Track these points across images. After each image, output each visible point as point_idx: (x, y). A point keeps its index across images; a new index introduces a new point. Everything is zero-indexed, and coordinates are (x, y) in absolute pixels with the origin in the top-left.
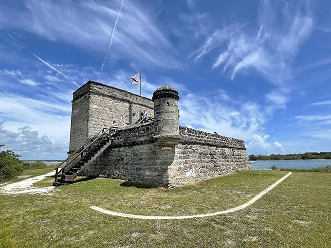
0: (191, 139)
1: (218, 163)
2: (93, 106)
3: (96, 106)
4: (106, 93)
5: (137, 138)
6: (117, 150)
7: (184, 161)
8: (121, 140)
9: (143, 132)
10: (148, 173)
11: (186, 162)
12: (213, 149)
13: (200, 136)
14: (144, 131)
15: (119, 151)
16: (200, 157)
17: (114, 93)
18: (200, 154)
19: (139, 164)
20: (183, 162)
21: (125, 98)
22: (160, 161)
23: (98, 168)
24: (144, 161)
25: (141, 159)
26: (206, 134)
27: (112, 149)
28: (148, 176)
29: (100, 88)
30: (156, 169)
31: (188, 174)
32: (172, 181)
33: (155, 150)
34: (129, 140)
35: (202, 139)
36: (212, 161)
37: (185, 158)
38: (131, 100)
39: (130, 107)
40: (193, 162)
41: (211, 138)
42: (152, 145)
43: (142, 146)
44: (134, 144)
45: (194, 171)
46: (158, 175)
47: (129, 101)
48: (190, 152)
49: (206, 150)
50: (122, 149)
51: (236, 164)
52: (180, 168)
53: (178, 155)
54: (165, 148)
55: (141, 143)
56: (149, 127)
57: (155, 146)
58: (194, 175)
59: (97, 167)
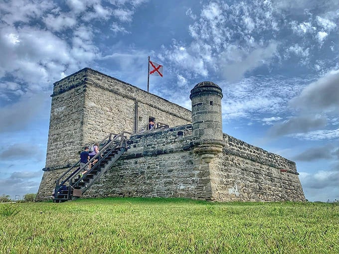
0: (232, 149)
1: (264, 186)
2: (90, 104)
3: (93, 104)
4: (106, 86)
5: (164, 145)
6: (133, 161)
7: (226, 174)
8: (139, 149)
9: (174, 138)
10: (182, 187)
11: (228, 177)
12: (257, 166)
13: (242, 147)
14: (175, 136)
15: (136, 163)
16: (243, 174)
17: (116, 87)
18: (243, 170)
19: (168, 177)
20: (225, 176)
21: (130, 94)
22: (198, 172)
23: (101, 188)
24: (176, 173)
25: (170, 171)
26: (249, 146)
27: (125, 161)
28: (183, 190)
29: (99, 79)
30: (193, 181)
31: (231, 191)
32: (215, 195)
33: (191, 159)
34: (152, 148)
35: (243, 151)
36: (256, 181)
37: (226, 170)
38: (138, 98)
39: (136, 107)
40: (235, 177)
41: (254, 152)
42: (186, 154)
43: (172, 155)
44: (160, 153)
45: (237, 190)
46: (198, 188)
47: (134, 99)
48: (232, 165)
49: (249, 166)
50: (141, 160)
51: (286, 192)
52: (222, 182)
53: (220, 166)
54: (206, 155)
55: (171, 152)
56: (183, 131)
57: (191, 154)
58: (237, 194)
59: (100, 185)
